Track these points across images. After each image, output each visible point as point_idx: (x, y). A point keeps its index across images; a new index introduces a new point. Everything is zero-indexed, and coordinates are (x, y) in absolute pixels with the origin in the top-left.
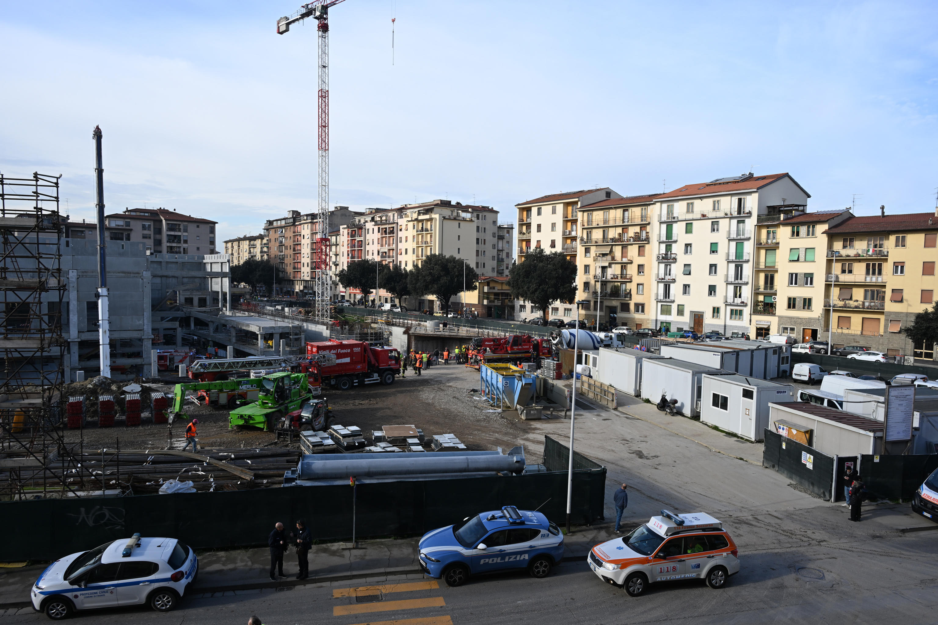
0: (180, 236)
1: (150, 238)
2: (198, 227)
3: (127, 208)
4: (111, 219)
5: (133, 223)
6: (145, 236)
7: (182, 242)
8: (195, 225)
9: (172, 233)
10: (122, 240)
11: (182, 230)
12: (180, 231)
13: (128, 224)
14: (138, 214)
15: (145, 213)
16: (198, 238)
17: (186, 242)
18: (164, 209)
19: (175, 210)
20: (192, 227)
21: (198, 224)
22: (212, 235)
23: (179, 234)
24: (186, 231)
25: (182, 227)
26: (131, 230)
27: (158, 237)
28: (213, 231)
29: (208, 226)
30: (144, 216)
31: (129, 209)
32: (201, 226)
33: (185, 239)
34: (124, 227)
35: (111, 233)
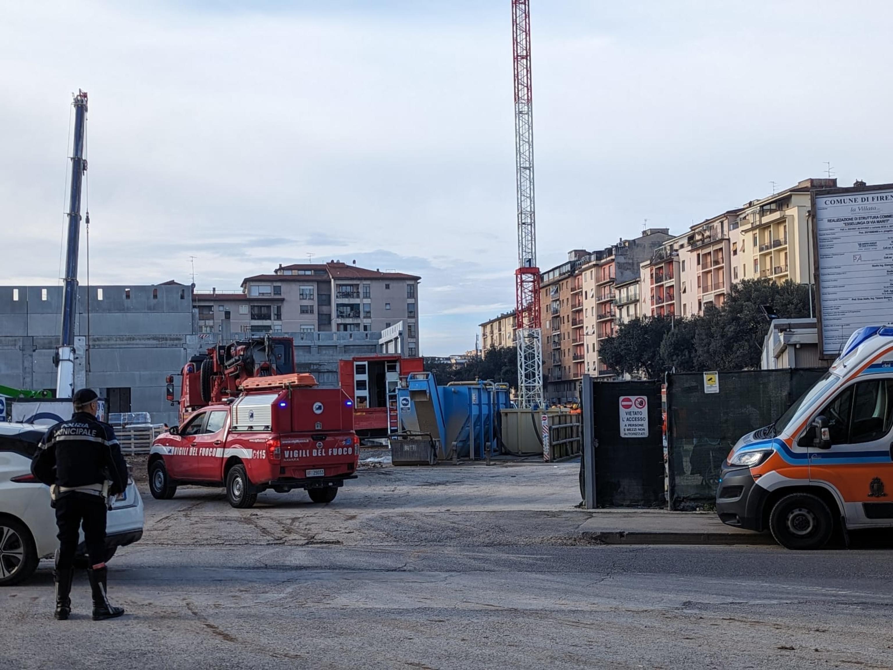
0: (359, 304)
1: (312, 312)
2: (387, 287)
3: (281, 265)
4: (252, 284)
5: (285, 287)
6: (305, 309)
7: (362, 314)
8: (383, 284)
9: (346, 301)
10: (270, 318)
11: (361, 295)
12: (358, 297)
13: (277, 290)
14: (295, 273)
15: (305, 270)
16: (388, 307)
17: (368, 314)
18: (338, 263)
19: (354, 262)
20: (377, 288)
21: (387, 282)
22: (411, 301)
23: (356, 301)
24: (367, 295)
25: (361, 290)
26: (283, 300)
27: (325, 309)
28: (413, 294)
29: (404, 285)
30: (305, 275)
31: (283, 266)
32: (393, 284)
33: (367, 310)
34: (273, 296)
35: (252, 307)
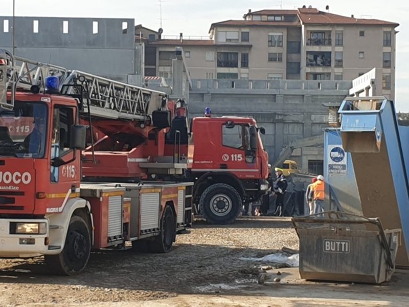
0: (330, 53)
1: (280, 60)
2: (362, 34)
3: (250, 10)
4: (219, 29)
5: (253, 34)
6: (273, 56)
7: (333, 63)
8: (358, 31)
9: (316, 49)
10: (236, 66)
11: (333, 43)
12: (330, 44)
13: (245, 37)
14: (264, 18)
15: (275, 16)
16: (361, 56)
17: (339, 63)
18: (310, 8)
19: (327, 8)
20: (350, 35)
21: (362, 29)
22: (387, 49)
23: (327, 49)
24: (340, 43)
25: (333, 38)
26: (250, 47)
27: (294, 57)
28: (389, 41)
29: (380, 33)
30: (274, 21)
31: (252, 11)
32: (368, 32)
33: (339, 58)
34: (240, 43)
35: (219, 54)
